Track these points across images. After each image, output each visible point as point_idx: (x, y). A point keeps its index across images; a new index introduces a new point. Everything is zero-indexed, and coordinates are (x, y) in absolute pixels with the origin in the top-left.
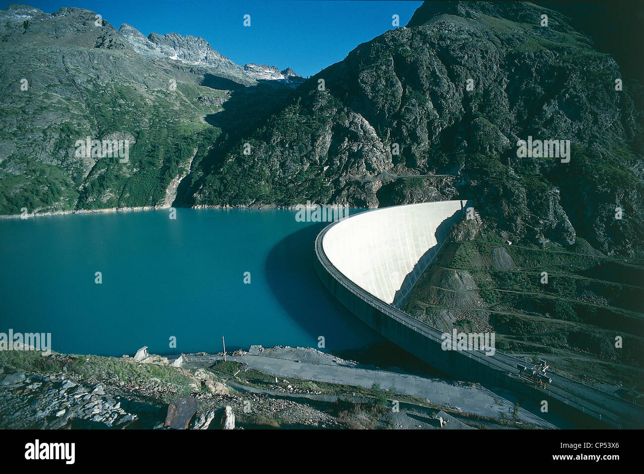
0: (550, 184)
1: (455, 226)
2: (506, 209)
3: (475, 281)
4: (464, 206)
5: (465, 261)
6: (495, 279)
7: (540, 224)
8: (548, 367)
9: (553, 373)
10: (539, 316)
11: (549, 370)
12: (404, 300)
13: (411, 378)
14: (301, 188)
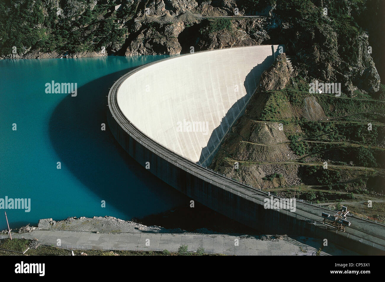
0: (360, 28)
1: (266, 73)
2: (318, 54)
3: (285, 133)
4: (275, 51)
5: (275, 113)
6: (305, 130)
7: (349, 70)
8: (348, 212)
9: (352, 217)
10: (343, 165)
11: (349, 215)
12: (211, 158)
13: (220, 237)
14: (88, 32)
